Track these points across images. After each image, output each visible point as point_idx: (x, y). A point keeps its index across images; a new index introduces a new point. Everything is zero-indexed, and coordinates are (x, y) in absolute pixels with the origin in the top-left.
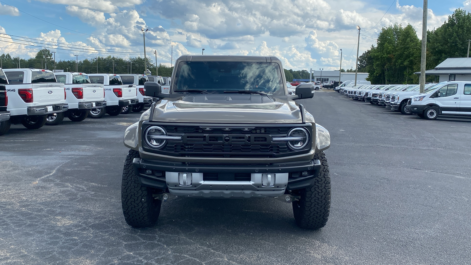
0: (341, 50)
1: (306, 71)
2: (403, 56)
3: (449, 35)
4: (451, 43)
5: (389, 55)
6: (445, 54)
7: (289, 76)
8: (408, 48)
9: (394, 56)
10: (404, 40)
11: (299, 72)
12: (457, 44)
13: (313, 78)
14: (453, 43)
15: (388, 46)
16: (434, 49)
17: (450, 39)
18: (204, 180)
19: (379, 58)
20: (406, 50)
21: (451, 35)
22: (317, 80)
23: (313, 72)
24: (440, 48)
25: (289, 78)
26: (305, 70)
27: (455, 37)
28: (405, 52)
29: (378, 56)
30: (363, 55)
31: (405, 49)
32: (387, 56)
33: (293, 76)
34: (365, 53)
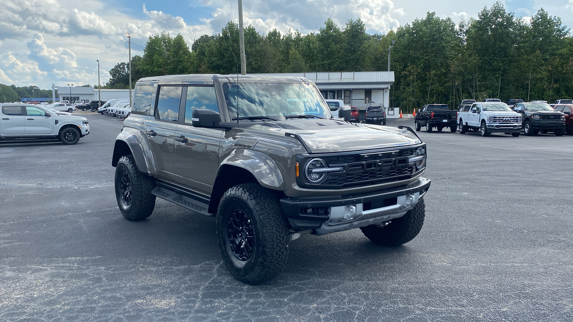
0: (98, 61)
1: (37, 87)
2: (177, 70)
3: (225, 49)
4: (227, 57)
5: (160, 69)
6: (222, 69)
7: (11, 95)
8: (181, 61)
9: (166, 70)
10: (176, 53)
11: (25, 88)
12: (234, 60)
13: (57, 96)
14: (230, 58)
15: (159, 58)
16: (212, 63)
17: (227, 54)
18: (364, 209)
19: (149, 72)
20: (180, 64)
21: (227, 50)
22: (64, 99)
23: (56, 88)
24: (218, 62)
25: (12, 97)
26: (34, 86)
27: (231, 52)
28: (179, 66)
29: (147, 70)
30: (115, 68)
31: (178, 62)
32: (158, 70)
33: (17, 93)
34: (117, 65)
